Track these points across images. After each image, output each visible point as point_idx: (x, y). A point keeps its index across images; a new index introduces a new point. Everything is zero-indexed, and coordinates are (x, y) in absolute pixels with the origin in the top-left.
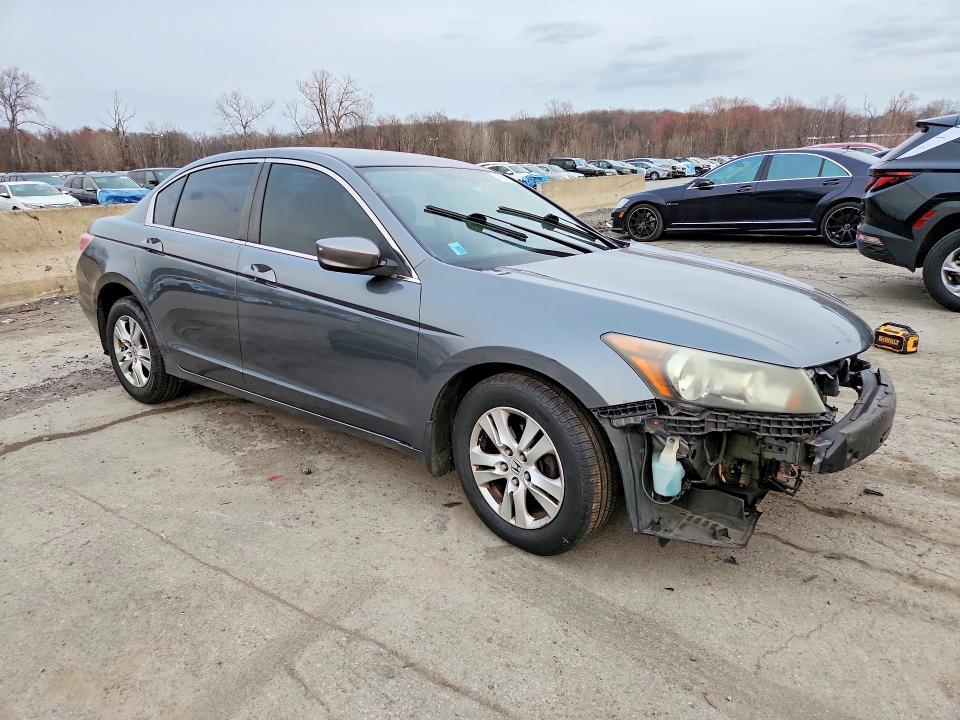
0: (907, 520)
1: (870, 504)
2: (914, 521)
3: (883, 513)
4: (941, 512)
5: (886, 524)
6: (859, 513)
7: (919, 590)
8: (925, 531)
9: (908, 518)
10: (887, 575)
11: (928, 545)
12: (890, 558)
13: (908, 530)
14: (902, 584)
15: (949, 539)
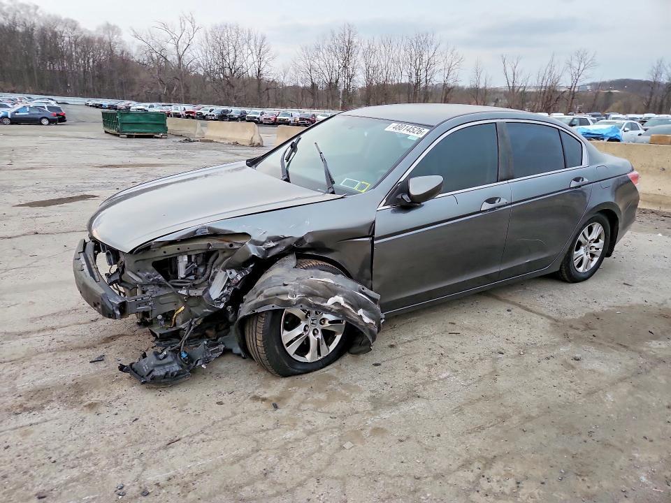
0: (68, 355)
1: (94, 354)
2: (63, 356)
3: (84, 353)
4: (47, 371)
5: (79, 348)
6: (98, 346)
7: (49, 326)
8: (54, 354)
9: (68, 357)
10: (67, 325)
11: (51, 347)
12: (68, 331)
13: (65, 349)
14: (58, 324)
15: (40, 356)
